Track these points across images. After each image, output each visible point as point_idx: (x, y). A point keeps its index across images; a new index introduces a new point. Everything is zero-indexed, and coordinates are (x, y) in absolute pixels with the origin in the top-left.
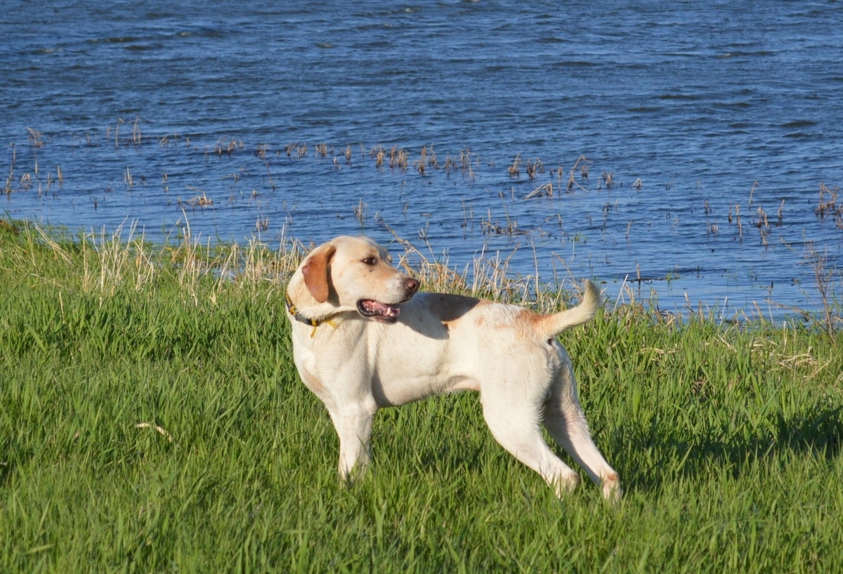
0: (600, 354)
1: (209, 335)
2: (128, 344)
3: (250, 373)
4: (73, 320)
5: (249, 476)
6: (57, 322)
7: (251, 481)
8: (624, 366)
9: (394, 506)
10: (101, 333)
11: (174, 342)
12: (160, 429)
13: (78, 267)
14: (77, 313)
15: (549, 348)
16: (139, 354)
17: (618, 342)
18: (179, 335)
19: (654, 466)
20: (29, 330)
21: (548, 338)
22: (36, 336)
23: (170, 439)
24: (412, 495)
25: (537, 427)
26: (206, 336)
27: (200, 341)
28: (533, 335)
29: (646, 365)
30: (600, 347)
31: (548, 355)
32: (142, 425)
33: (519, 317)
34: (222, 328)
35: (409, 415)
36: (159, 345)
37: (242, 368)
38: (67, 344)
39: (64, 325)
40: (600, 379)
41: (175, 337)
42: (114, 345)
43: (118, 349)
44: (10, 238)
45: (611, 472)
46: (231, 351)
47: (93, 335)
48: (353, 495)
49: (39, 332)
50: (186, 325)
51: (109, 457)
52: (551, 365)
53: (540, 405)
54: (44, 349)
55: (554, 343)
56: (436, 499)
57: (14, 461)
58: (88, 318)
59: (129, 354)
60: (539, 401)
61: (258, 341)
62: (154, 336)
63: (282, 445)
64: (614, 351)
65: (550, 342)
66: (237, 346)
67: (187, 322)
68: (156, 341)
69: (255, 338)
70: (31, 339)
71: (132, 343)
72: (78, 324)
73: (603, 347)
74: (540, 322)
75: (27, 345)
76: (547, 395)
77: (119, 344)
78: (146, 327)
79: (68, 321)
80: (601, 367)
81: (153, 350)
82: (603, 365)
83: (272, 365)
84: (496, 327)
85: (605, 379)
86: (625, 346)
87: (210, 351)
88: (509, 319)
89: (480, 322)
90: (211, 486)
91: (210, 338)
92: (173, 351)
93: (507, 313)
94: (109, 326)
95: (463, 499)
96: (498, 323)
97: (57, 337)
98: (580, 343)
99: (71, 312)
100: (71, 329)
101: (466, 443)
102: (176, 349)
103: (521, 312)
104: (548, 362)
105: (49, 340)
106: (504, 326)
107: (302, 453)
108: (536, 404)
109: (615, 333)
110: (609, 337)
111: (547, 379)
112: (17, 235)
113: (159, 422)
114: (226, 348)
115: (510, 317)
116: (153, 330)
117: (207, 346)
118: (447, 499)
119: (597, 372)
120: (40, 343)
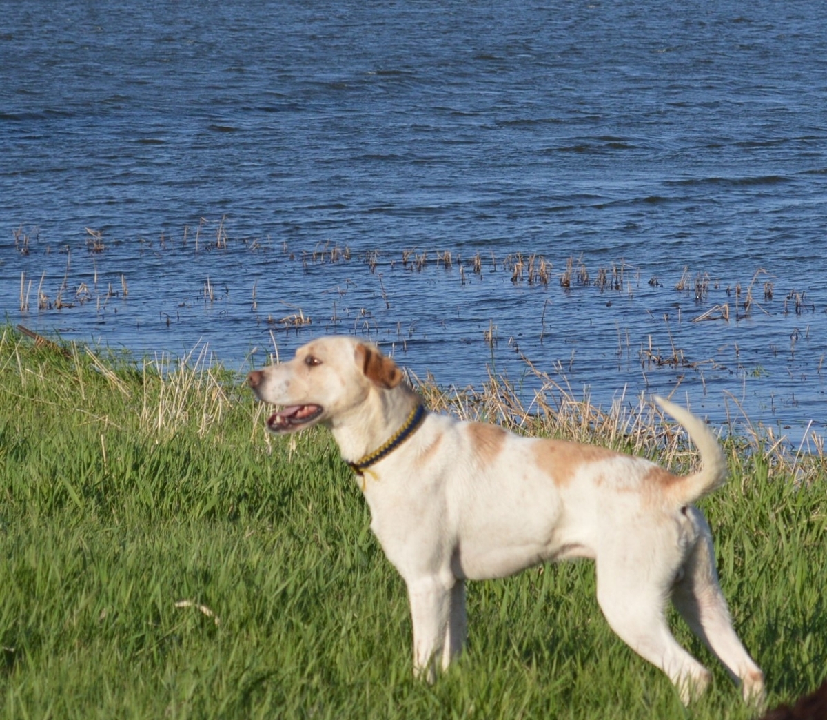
0: (761, 521)
1: (284, 490)
2: (183, 500)
3: (330, 539)
4: (117, 469)
5: (308, 669)
6: (99, 471)
7: (311, 676)
8: (788, 537)
9: (482, 707)
10: (150, 487)
11: (240, 500)
12: (204, 609)
13: (136, 402)
14: (123, 460)
15: (682, 519)
16: (197, 511)
17: (783, 507)
18: (247, 490)
19: (810, 661)
20: (63, 481)
21: (682, 505)
22: (71, 489)
23: (217, 621)
24: (506, 695)
25: (661, 615)
26: (280, 491)
27: (272, 497)
28: (662, 503)
29: (818, 535)
30: (761, 513)
31: (680, 528)
32: (185, 604)
33: (647, 478)
34: (300, 483)
35: (518, 595)
36: (221, 502)
37: (320, 534)
38: (109, 499)
39: (107, 476)
40: (759, 551)
41: (242, 493)
42: (167, 501)
43: (171, 506)
44: (58, 364)
45: (754, 669)
46: (309, 510)
47: (141, 488)
48: (434, 693)
49: (74, 483)
50: (257, 479)
51: (140, 642)
52: (683, 542)
53: (666, 589)
54: (80, 505)
55: (689, 512)
56: (534, 700)
57: (23, 647)
58: (136, 467)
59: (184, 513)
60: (665, 584)
61: (343, 499)
62: (216, 490)
63: (353, 631)
64: (777, 516)
65: (684, 510)
66: (316, 505)
67: (257, 474)
68: (217, 497)
69: (339, 494)
70: (65, 491)
71: (189, 499)
72: (123, 475)
73: (765, 512)
74: (673, 486)
75: (60, 500)
76: (678, 575)
77: (172, 500)
78: (207, 479)
79: (111, 472)
80: (762, 537)
81: (213, 508)
82: (763, 534)
83: (357, 529)
84: (619, 490)
85: (765, 553)
86: (792, 511)
87: (283, 509)
88: (635, 480)
89: (599, 480)
90: (258, 682)
91: (284, 494)
92: (238, 510)
93: (634, 471)
94: (162, 478)
95: (567, 702)
96: (620, 485)
97: (97, 491)
98: (737, 506)
99: (116, 461)
100: (115, 481)
101: (585, 630)
102: (243, 508)
103: (651, 471)
104: (680, 538)
105: (87, 493)
106: (627, 489)
107: (377, 642)
108: (661, 587)
109: (780, 495)
110: (772, 502)
111: (676, 558)
112: (67, 359)
113: (205, 600)
114: (303, 507)
115: (637, 478)
116: (215, 484)
117: (280, 504)
118: (548, 701)
119: (756, 543)
120: (75, 497)
